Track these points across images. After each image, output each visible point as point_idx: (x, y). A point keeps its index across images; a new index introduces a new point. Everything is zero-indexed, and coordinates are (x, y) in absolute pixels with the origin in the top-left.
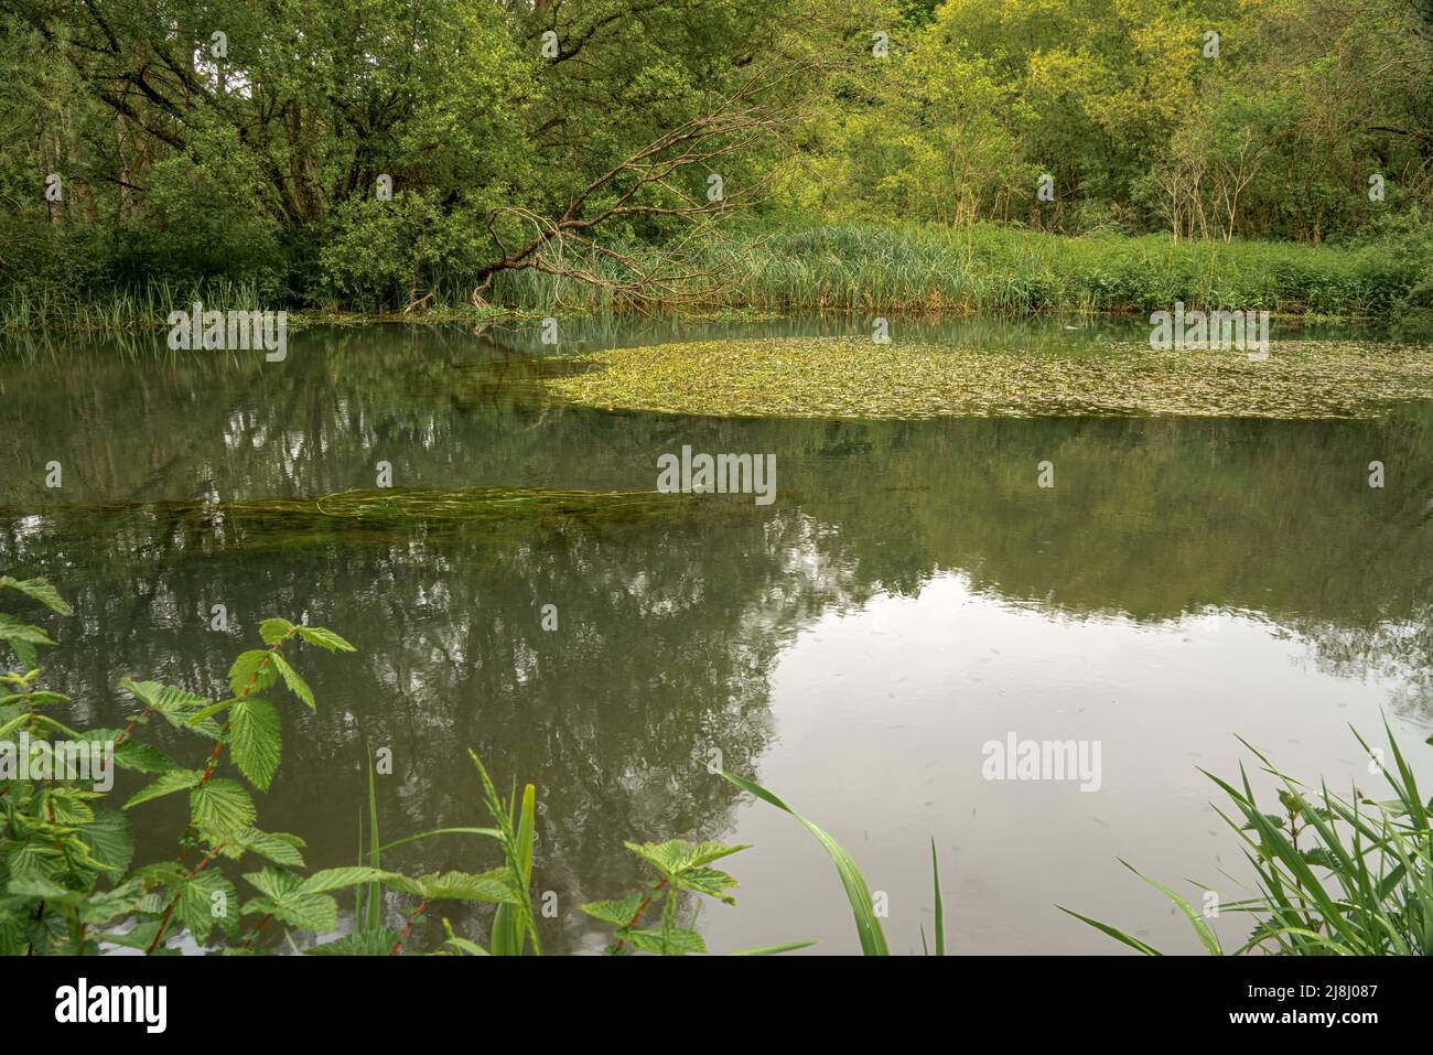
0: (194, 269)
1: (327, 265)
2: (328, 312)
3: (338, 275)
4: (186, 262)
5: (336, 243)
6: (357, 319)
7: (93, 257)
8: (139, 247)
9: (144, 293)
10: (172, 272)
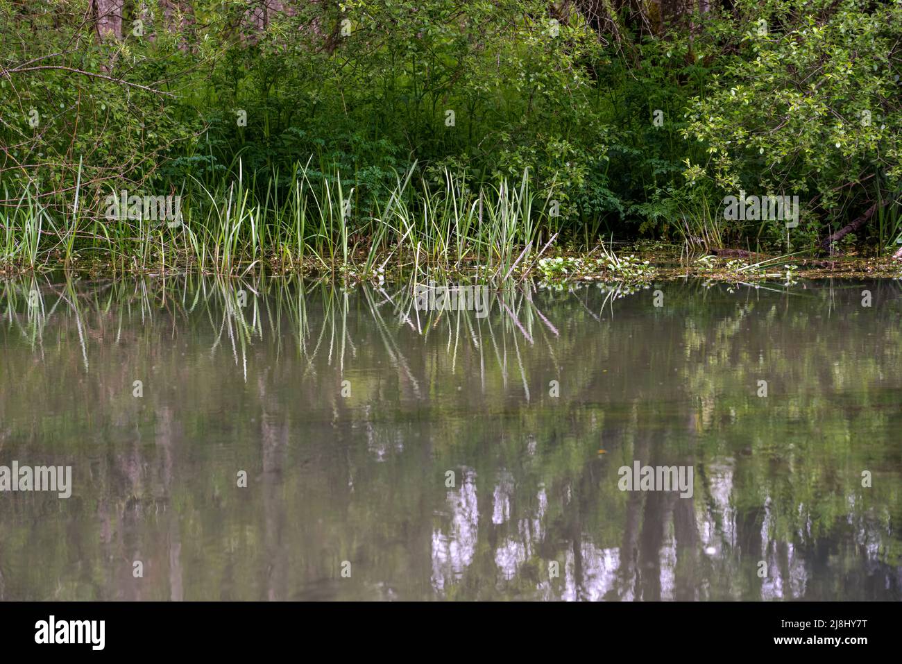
0: (396, 143)
1: (700, 137)
2: (699, 250)
3: (725, 161)
4: (380, 125)
5: (727, 83)
6: (769, 268)
7: (186, 112)
8: (280, 92)
9: (284, 193)
10: (347, 150)
